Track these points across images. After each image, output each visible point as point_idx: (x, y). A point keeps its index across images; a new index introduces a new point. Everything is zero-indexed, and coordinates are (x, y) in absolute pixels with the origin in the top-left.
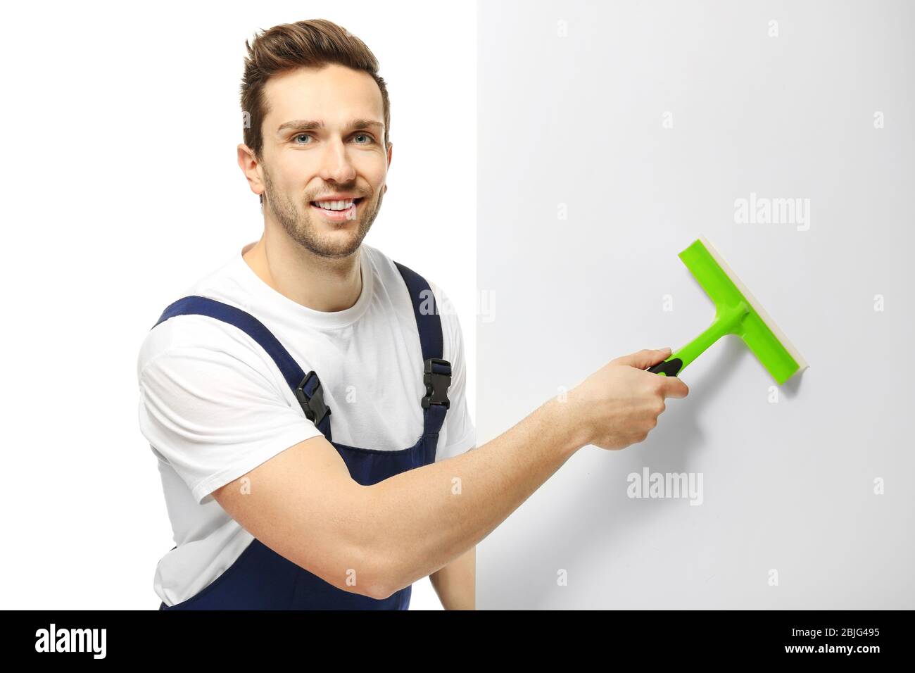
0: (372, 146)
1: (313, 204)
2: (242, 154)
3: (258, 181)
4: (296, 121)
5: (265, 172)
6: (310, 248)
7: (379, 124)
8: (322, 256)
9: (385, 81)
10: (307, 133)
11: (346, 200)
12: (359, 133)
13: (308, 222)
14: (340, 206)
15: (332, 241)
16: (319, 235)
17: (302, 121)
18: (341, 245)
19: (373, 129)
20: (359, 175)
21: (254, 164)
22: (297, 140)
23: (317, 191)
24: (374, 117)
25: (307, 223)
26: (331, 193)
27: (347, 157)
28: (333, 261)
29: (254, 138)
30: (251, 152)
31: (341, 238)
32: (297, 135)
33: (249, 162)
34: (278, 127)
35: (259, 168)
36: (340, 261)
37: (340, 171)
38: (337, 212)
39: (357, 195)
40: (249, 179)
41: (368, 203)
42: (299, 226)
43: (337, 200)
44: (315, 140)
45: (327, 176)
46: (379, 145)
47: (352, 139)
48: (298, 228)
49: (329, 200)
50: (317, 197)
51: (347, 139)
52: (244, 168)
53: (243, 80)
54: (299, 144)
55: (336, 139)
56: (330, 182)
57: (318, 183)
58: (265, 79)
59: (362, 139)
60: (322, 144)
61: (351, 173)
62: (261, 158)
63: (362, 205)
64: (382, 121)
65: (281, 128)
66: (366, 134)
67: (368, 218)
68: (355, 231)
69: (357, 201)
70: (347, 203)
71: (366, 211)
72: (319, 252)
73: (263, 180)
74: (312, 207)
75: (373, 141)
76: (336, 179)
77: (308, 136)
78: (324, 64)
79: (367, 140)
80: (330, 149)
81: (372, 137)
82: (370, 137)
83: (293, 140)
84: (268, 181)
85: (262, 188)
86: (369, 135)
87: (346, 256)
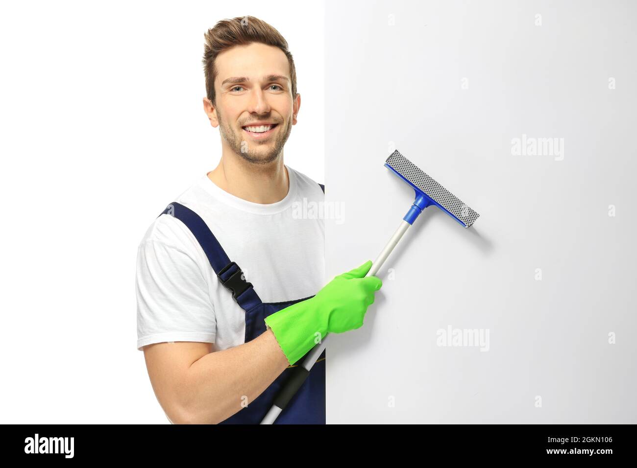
0: (281, 91)
1: (244, 128)
2: (206, 104)
3: (215, 119)
4: (232, 78)
5: (218, 112)
6: (249, 159)
7: (284, 78)
8: (253, 162)
9: (292, 53)
10: (240, 85)
11: (265, 125)
12: (272, 83)
13: (241, 140)
14: (262, 129)
15: (257, 152)
17: (235, 78)
18: (263, 154)
19: (281, 81)
20: (271, 109)
21: (212, 109)
22: (234, 90)
23: (245, 120)
24: (279, 71)
26: (255, 121)
27: (264, 98)
28: (261, 166)
29: (212, 94)
30: (209, 101)
31: (263, 150)
32: (233, 87)
33: (210, 108)
34: (222, 83)
35: (215, 111)
36: (266, 165)
37: (260, 108)
38: (259, 134)
39: (272, 121)
40: (210, 119)
41: (281, 127)
42: (237, 143)
43: (259, 125)
44: (245, 89)
45: (251, 110)
46: (287, 91)
47: (268, 88)
48: (237, 145)
49: (251, 125)
50: (246, 124)
51: (264, 87)
52: (207, 112)
54: (237, 92)
55: (257, 87)
56: (254, 114)
57: (246, 115)
58: (215, 55)
59: (275, 88)
60: (249, 91)
61: (267, 108)
62: (216, 105)
63: (277, 129)
64: (288, 77)
65: (224, 82)
66: (277, 85)
67: (282, 138)
68: (273, 145)
69: (274, 126)
70: (266, 128)
71: (279, 132)
72: (250, 159)
73: (217, 118)
74: (244, 130)
75: (281, 89)
76: (256, 111)
77: (240, 87)
78: (250, 43)
79: (278, 89)
80: (254, 94)
81: (281, 87)
82: (279, 87)
83: (232, 90)
84: (219, 118)
85: (217, 123)
86: (279, 85)
87: (269, 162)
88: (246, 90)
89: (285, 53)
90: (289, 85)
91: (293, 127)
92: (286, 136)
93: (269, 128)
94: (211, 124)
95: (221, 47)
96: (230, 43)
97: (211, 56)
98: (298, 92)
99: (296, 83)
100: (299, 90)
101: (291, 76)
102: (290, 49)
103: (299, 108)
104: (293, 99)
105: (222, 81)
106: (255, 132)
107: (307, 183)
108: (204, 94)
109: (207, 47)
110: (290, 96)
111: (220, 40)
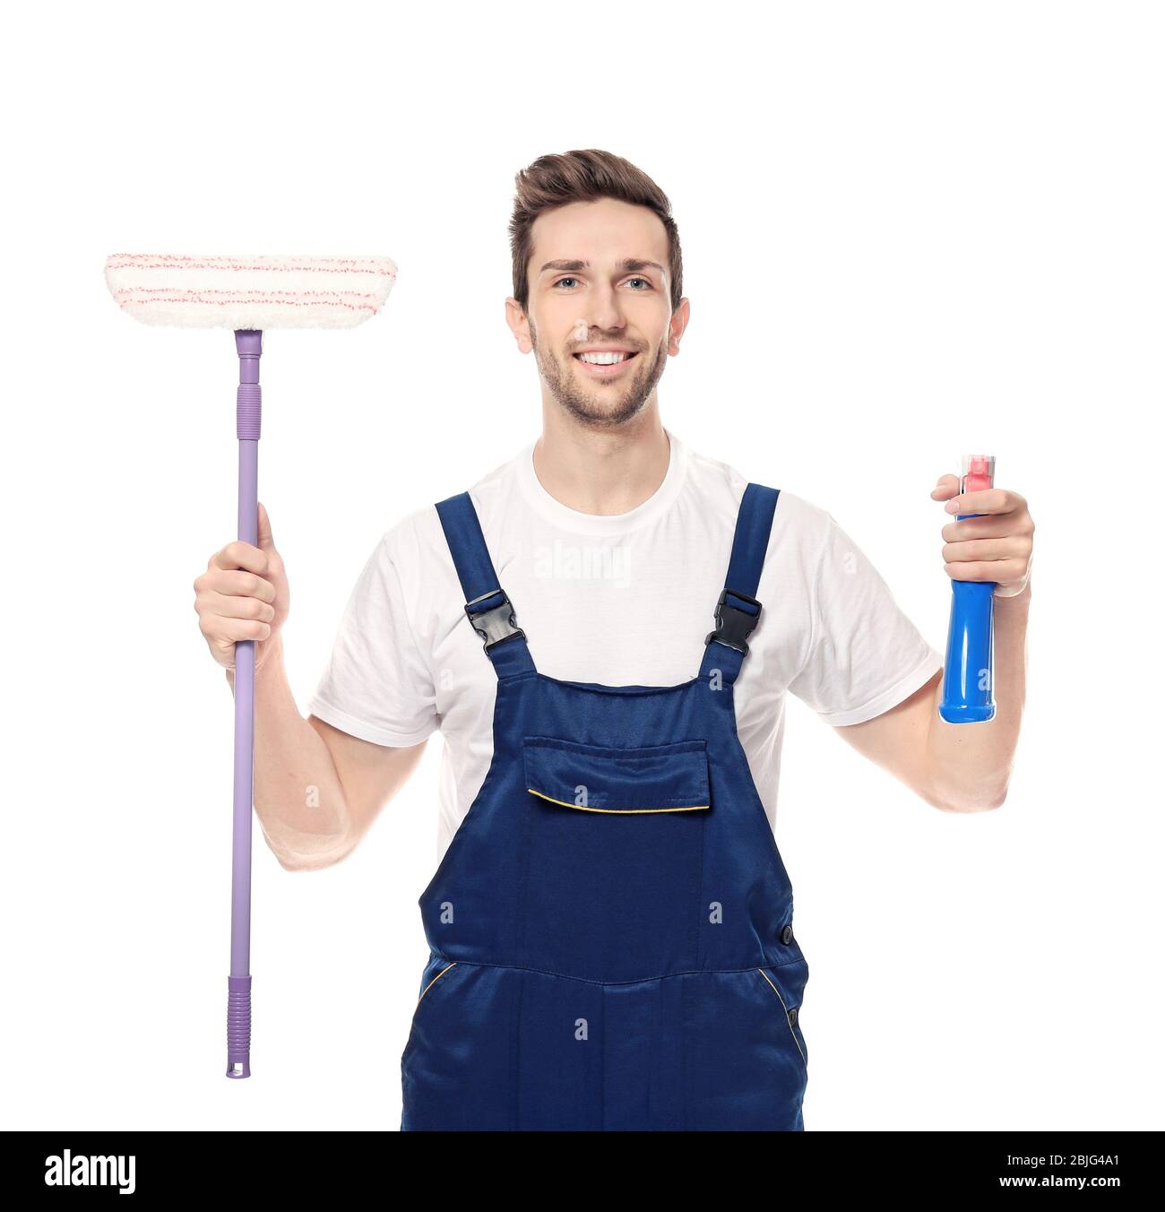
0: (649, 292)
1: (577, 356)
2: (510, 309)
3: (526, 339)
4: (559, 261)
5: (531, 325)
6: (581, 414)
7: (656, 266)
8: (588, 421)
10: (571, 275)
12: (632, 273)
13: (571, 377)
14: (608, 358)
16: (583, 392)
17: (564, 261)
18: (609, 407)
19: (651, 271)
20: (627, 323)
21: (522, 321)
22: (561, 284)
23: (581, 340)
25: (571, 378)
26: (596, 343)
27: (615, 302)
29: (522, 295)
30: (517, 304)
31: (608, 397)
33: (517, 319)
34: (540, 268)
35: (526, 323)
37: (606, 320)
39: (627, 345)
40: (518, 337)
41: (643, 359)
42: (563, 383)
43: (603, 351)
44: (581, 284)
45: (591, 322)
46: (661, 290)
47: (625, 283)
48: (561, 386)
49: (590, 351)
50: (579, 349)
51: (617, 281)
52: (513, 326)
53: (512, 222)
54: (567, 291)
55: (603, 281)
56: (595, 329)
58: (533, 218)
59: (637, 285)
60: (589, 287)
61: (620, 319)
62: (527, 312)
63: (636, 361)
64: (664, 263)
65: (545, 267)
66: (642, 277)
67: (645, 377)
68: (626, 386)
69: (631, 355)
70: (615, 356)
71: (641, 368)
72: (585, 415)
73: (530, 337)
74: (575, 360)
75: (650, 286)
76: (599, 325)
77: (574, 280)
78: (596, 199)
79: (644, 285)
80: (594, 291)
81: (649, 281)
82: (646, 282)
83: (556, 285)
84: (533, 337)
85: (530, 345)
86: (645, 279)
87: (618, 422)
88: (583, 285)
89: (662, 220)
90: (665, 281)
92: (654, 376)
93: (621, 357)
94: (520, 348)
95: (542, 206)
96: (559, 196)
97: (524, 221)
98: (684, 294)
101: (671, 261)
102: (675, 214)
103: (684, 327)
105: (542, 265)
109: (519, 205)
110: (666, 304)
111: (541, 193)
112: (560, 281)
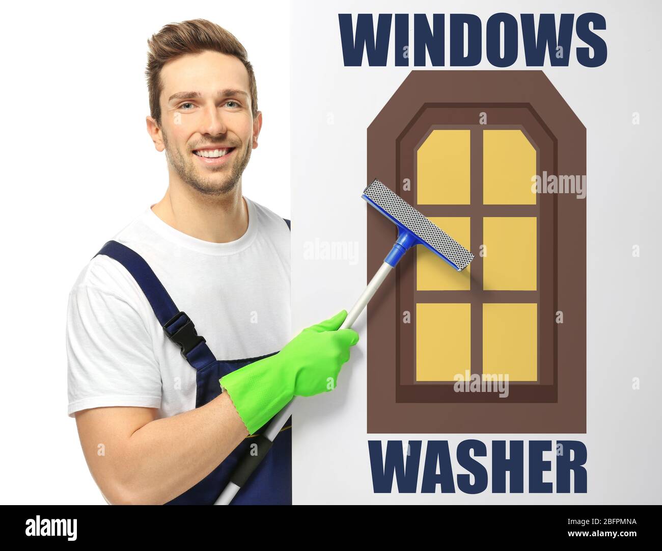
0: (239, 109)
1: (195, 152)
2: (150, 124)
3: (160, 142)
4: (180, 93)
5: (164, 134)
6: (200, 189)
7: (243, 93)
8: (206, 193)
9: (251, 64)
10: (190, 101)
11: (220, 149)
12: (228, 99)
13: (192, 166)
14: (216, 153)
15: (211, 181)
16: (201, 177)
17: (184, 93)
18: (218, 183)
19: (239, 96)
20: (227, 130)
21: (157, 130)
22: (183, 107)
23: (197, 142)
24: (238, 85)
25: (192, 169)
26: (208, 144)
27: (218, 117)
28: (215, 197)
29: (156, 112)
30: (154, 121)
31: (218, 178)
32: (182, 104)
33: (154, 129)
34: (168, 99)
35: (160, 132)
36: (221, 197)
37: (214, 128)
38: (213, 159)
39: (227, 144)
40: (155, 142)
41: (239, 152)
42: (187, 170)
43: (213, 149)
45: (203, 131)
46: (246, 109)
47: (224, 105)
48: (186, 172)
49: (204, 149)
50: (197, 147)
51: (219, 104)
52: (151, 135)
53: (147, 69)
54: (187, 110)
55: (210, 104)
56: (206, 135)
57: (197, 137)
58: (161, 65)
59: (231, 105)
60: (201, 109)
61: (222, 128)
62: (161, 125)
63: (234, 154)
64: (247, 91)
65: (171, 98)
66: (234, 101)
67: (240, 164)
68: (229, 173)
69: (230, 150)
70: (221, 152)
71: (237, 158)
72: (203, 190)
73: (163, 140)
74: (194, 155)
75: (239, 106)
76: (210, 133)
77: (191, 104)
78: (202, 51)
79: (236, 105)
80: (206, 112)
81: (239, 103)
82: (237, 103)
83: (180, 107)
84: (165, 140)
85: (163, 146)
86: (236, 101)
87: (224, 193)
88: (197, 107)
89: (244, 63)
90: (249, 102)
91: (254, 152)
92: (245, 162)
93: (224, 152)
94: (156, 148)
95: (167, 56)
96: (178, 51)
97: (155, 67)
98: (259, 109)
99: (256, 98)
100: (260, 108)
101: (251, 91)
102: (250, 59)
103: (260, 129)
104: (253, 118)
105: (170, 96)
106: (208, 158)
107: (270, 218)
108: (147, 111)
109: (151, 56)
110: (250, 115)
111: (167, 48)
112: (182, 106)
